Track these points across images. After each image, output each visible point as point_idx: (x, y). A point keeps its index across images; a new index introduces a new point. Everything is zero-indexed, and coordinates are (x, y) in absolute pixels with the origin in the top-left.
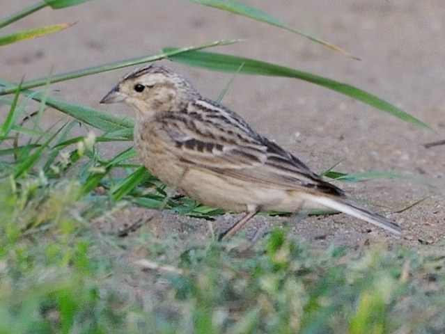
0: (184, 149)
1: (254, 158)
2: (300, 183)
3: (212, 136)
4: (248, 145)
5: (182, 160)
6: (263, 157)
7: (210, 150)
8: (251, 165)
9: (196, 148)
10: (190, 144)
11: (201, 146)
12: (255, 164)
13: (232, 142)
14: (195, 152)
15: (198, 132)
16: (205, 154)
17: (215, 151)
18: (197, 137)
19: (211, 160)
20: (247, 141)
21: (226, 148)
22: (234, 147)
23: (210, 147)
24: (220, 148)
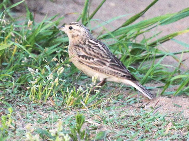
0: (81, 58)
1: (105, 64)
2: (120, 75)
3: (91, 54)
4: (104, 59)
5: (80, 62)
6: (108, 64)
7: (89, 59)
8: (103, 66)
9: (85, 58)
10: (83, 56)
11: (86, 58)
12: (105, 66)
13: (98, 57)
14: (84, 59)
15: (86, 53)
16: (88, 61)
17: (91, 60)
18: (86, 54)
19: (89, 63)
20: (103, 57)
21: (95, 59)
22: (98, 59)
23: (89, 58)
24: (93, 59)
